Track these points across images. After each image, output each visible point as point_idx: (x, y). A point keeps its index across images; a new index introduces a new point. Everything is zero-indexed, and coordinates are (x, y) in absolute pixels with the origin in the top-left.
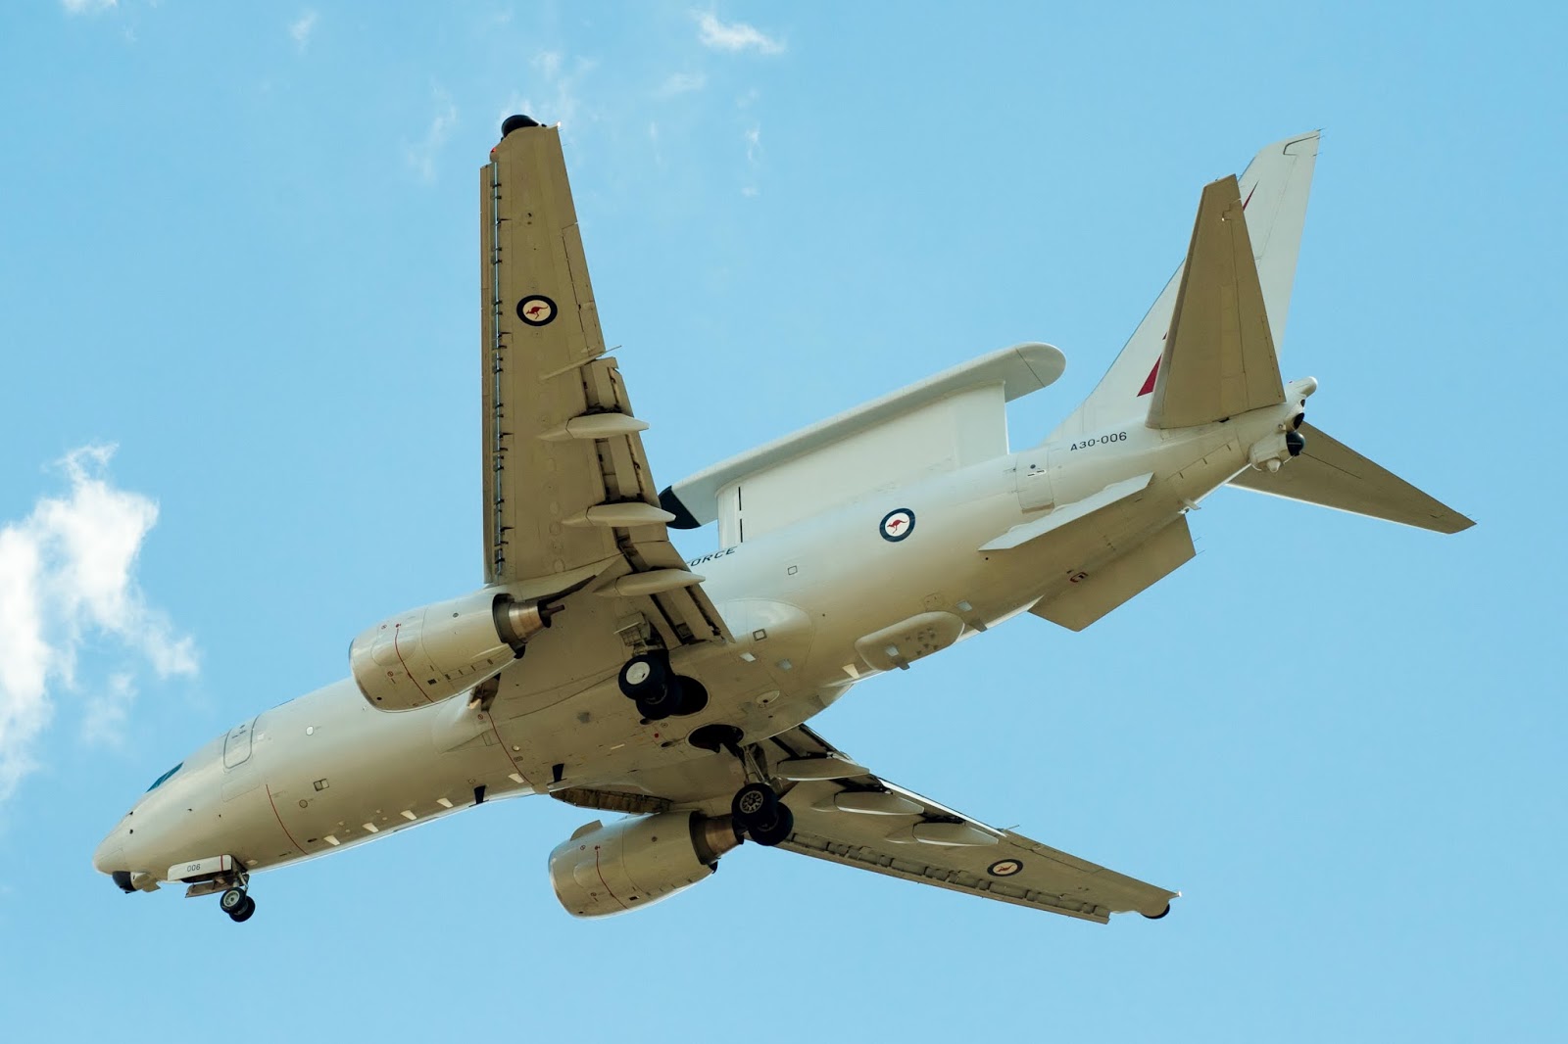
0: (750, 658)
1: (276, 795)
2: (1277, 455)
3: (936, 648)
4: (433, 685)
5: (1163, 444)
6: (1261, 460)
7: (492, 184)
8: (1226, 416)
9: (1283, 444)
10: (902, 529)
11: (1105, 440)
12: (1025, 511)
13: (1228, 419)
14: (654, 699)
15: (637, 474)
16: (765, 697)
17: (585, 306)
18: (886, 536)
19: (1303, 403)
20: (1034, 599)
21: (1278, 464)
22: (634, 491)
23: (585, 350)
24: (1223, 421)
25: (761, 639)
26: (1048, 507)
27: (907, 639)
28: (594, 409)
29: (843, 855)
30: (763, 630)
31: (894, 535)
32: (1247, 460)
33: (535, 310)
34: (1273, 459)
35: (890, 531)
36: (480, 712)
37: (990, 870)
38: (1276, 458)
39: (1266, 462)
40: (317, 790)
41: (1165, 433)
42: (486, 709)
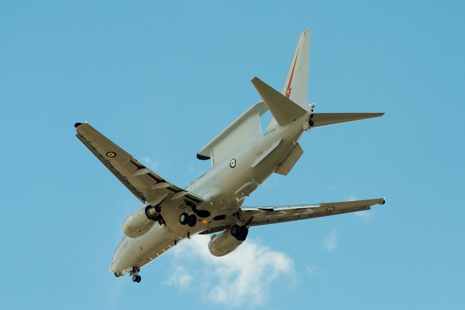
0: (212, 204)
1: (134, 252)
2: (308, 127)
4: (141, 232)
5: (285, 128)
6: (305, 129)
7: (80, 137)
9: (308, 124)
10: (234, 164)
11: (271, 131)
12: (257, 155)
13: (295, 120)
17: (121, 151)
18: (231, 167)
19: (312, 111)
20: (274, 171)
21: (309, 129)
23: (128, 158)
24: (295, 121)
25: (213, 198)
26: (261, 153)
27: (245, 190)
29: (284, 220)
30: (213, 196)
33: (111, 155)
35: (232, 165)
36: (165, 226)
37: (326, 210)
40: (142, 249)
41: (283, 127)
42: (165, 225)
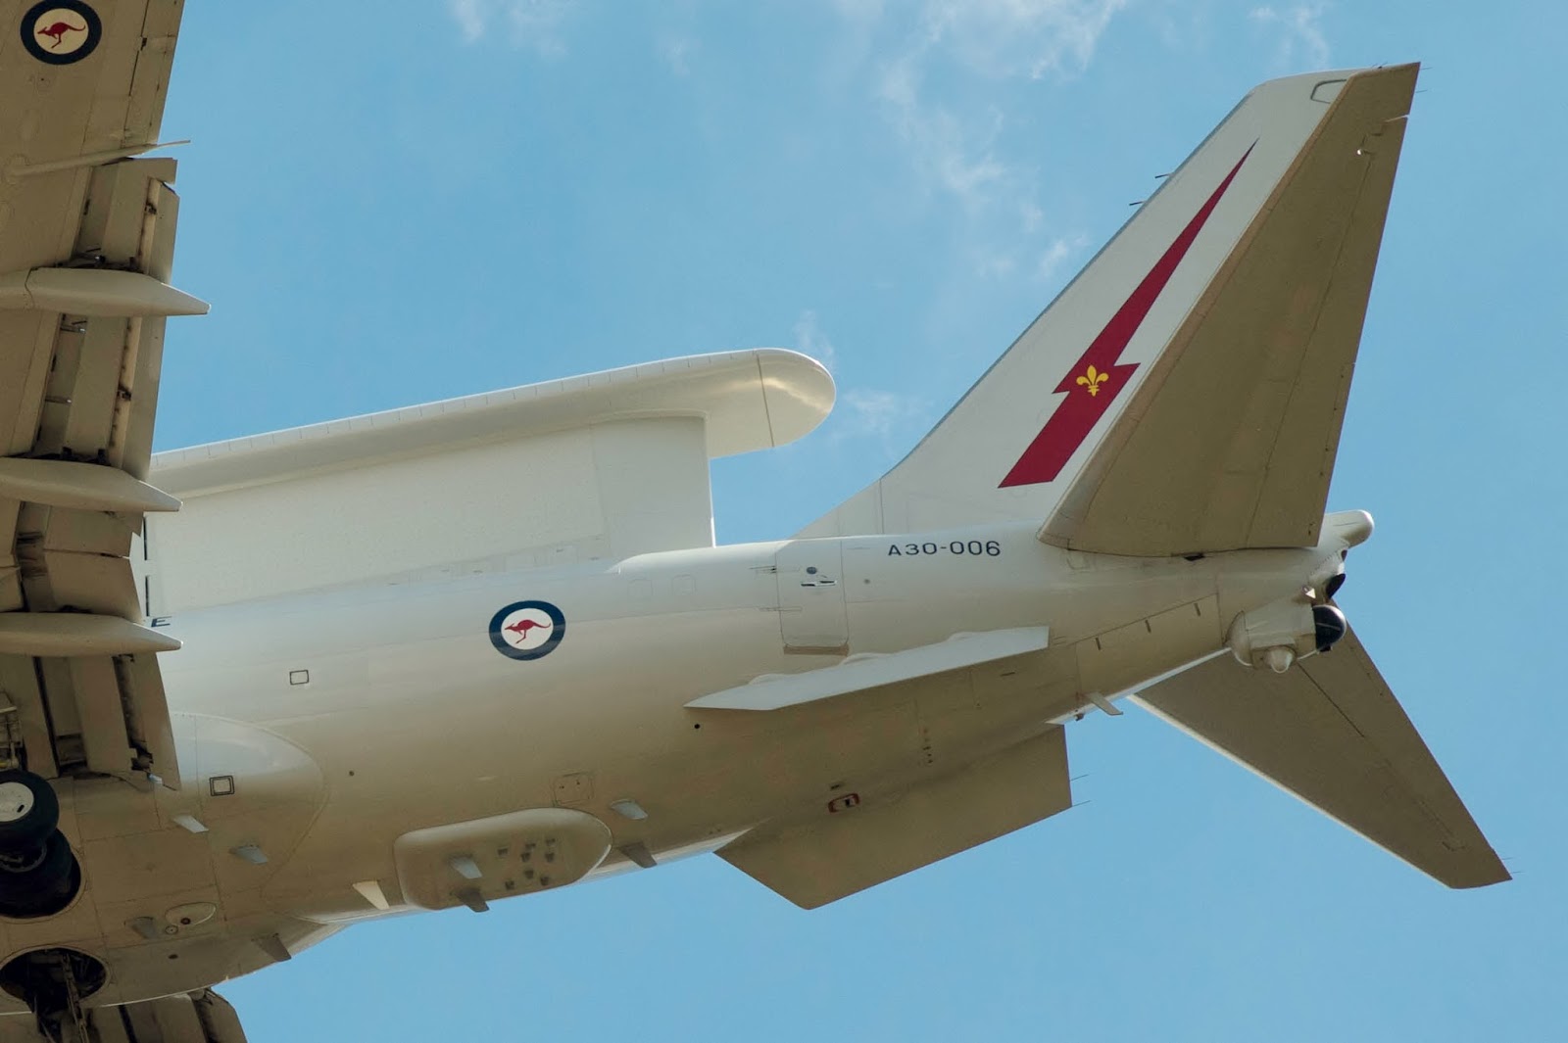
0: (195, 826)
2: (1291, 642)
3: (545, 883)
5: (1071, 580)
6: (1256, 645)
8: (1199, 550)
9: (1308, 623)
10: (536, 638)
11: (957, 548)
12: (788, 650)
13: (1200, 556)
14: (20, 860)
15: (117, 410)
16: (185, 913)
17: (155, 43)
18: (500, 644)
19: (1344, 557)
20: (735, 831)
21: (1289, 658)
22: (97, 441)
23: (118, 135)
24: (1192, 558)
25: (223, 794)
26: (836, 652)
27: (501, 852)
28: (86, 257)
30: (230, 778)
31: (519, 646)
32: (1226, 640)
33: (58, 29)
34: (1281, 646)
35: (510, 637)
38: (1289, 647)
39: (1267, 650)
41: (1077, 559)
